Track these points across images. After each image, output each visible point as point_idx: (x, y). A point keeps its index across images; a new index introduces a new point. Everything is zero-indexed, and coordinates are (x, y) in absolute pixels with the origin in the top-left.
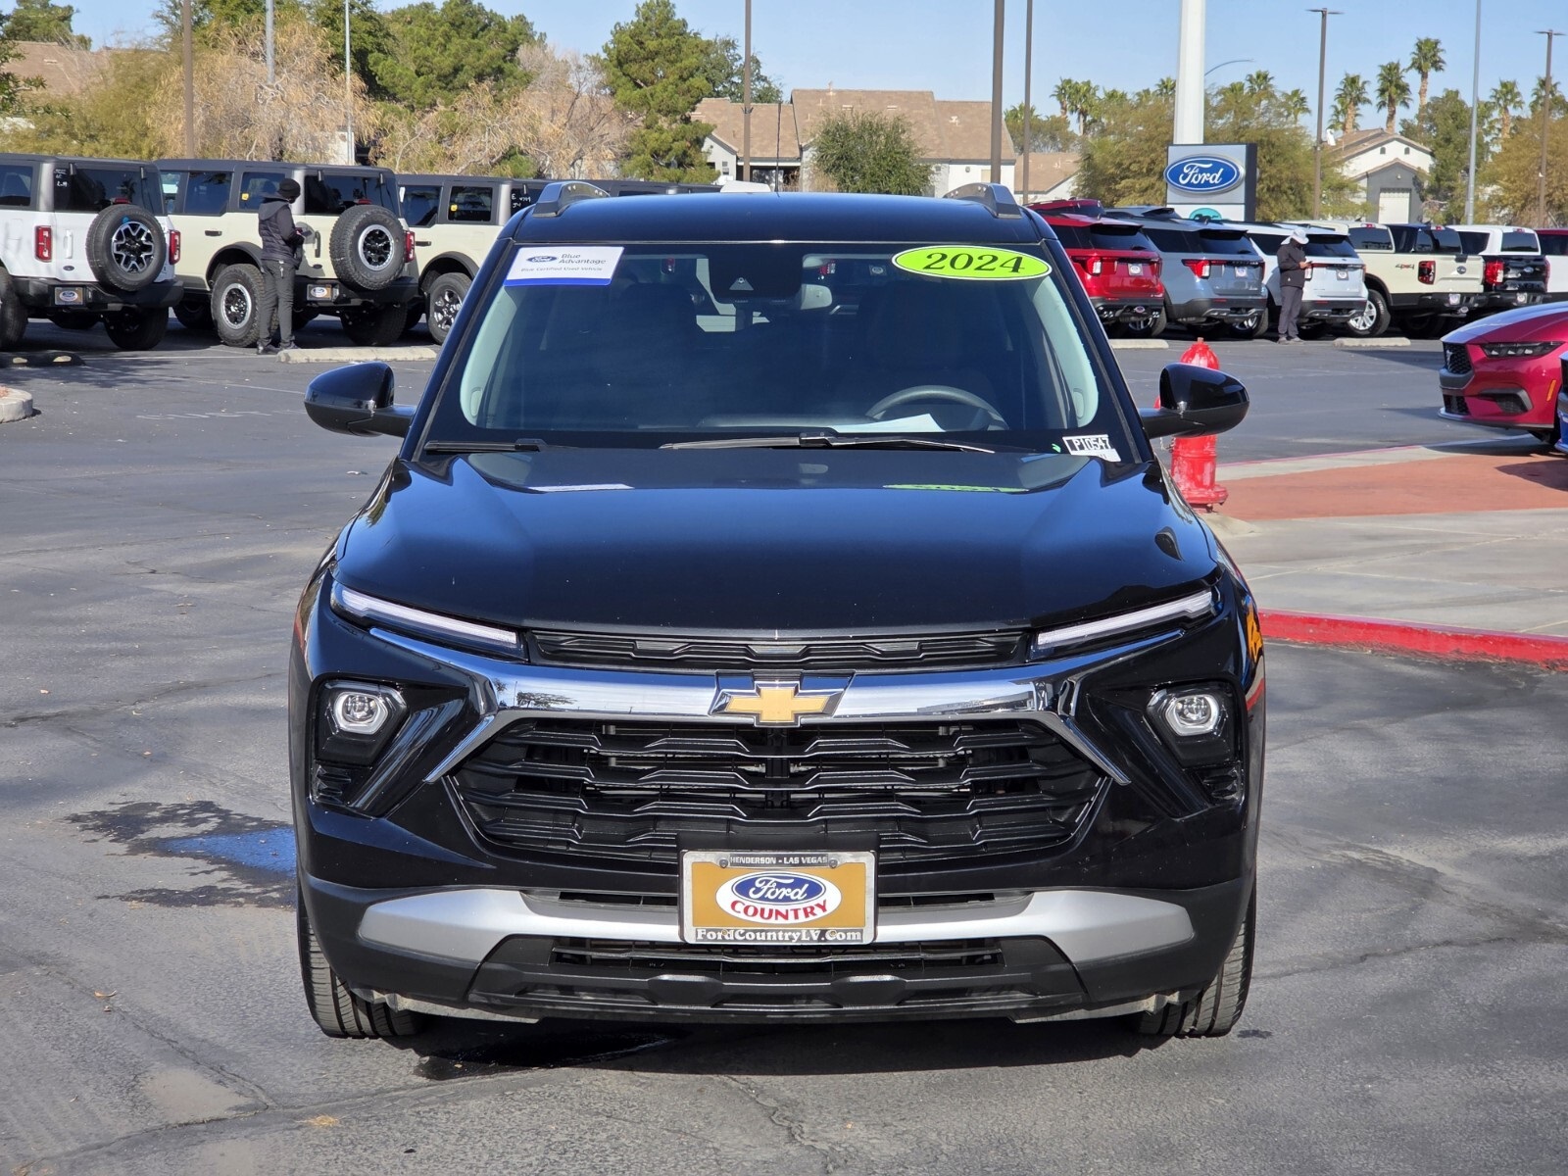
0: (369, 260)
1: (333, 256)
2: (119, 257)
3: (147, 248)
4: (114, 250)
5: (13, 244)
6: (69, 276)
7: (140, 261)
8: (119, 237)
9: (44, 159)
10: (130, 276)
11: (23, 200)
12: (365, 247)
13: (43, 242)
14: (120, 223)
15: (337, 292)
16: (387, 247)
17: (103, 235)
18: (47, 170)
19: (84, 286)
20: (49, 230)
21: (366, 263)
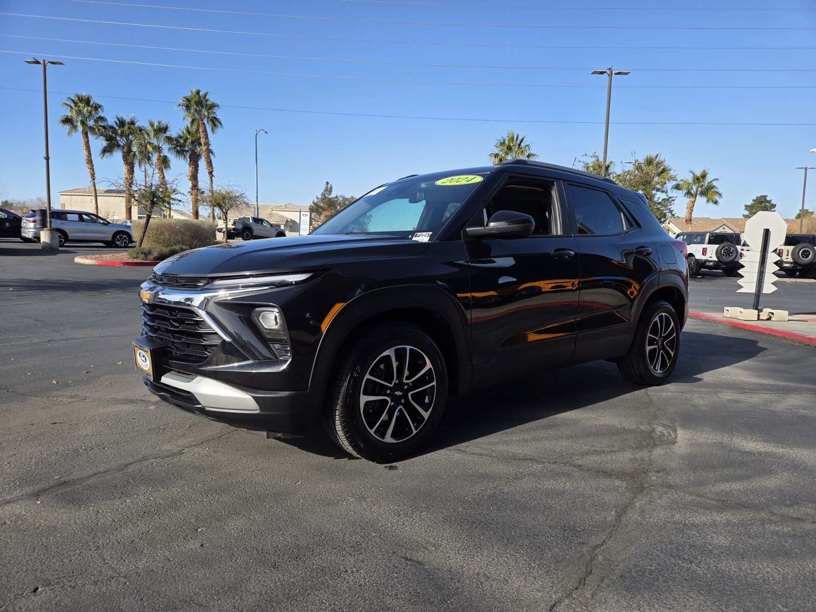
0: (803, 257)
1: (792, 256)
2: (724, 255)
3: (732, 253)
4: (722, 253)
5: (697, 251)
6: (710, 259)
7: (730, 256)
8: (724, 250)
9: (708, 233)
10: (726, 259)
11: (702, 242)
12: (802, 254)
13: (704, 251)
14: (725, 247)
15: (792, 265)
16: (809, 254)
17: (720, 249)
18: (708, 235)
19: (714, 261)
20: (706, 248)
21: (802, 258)
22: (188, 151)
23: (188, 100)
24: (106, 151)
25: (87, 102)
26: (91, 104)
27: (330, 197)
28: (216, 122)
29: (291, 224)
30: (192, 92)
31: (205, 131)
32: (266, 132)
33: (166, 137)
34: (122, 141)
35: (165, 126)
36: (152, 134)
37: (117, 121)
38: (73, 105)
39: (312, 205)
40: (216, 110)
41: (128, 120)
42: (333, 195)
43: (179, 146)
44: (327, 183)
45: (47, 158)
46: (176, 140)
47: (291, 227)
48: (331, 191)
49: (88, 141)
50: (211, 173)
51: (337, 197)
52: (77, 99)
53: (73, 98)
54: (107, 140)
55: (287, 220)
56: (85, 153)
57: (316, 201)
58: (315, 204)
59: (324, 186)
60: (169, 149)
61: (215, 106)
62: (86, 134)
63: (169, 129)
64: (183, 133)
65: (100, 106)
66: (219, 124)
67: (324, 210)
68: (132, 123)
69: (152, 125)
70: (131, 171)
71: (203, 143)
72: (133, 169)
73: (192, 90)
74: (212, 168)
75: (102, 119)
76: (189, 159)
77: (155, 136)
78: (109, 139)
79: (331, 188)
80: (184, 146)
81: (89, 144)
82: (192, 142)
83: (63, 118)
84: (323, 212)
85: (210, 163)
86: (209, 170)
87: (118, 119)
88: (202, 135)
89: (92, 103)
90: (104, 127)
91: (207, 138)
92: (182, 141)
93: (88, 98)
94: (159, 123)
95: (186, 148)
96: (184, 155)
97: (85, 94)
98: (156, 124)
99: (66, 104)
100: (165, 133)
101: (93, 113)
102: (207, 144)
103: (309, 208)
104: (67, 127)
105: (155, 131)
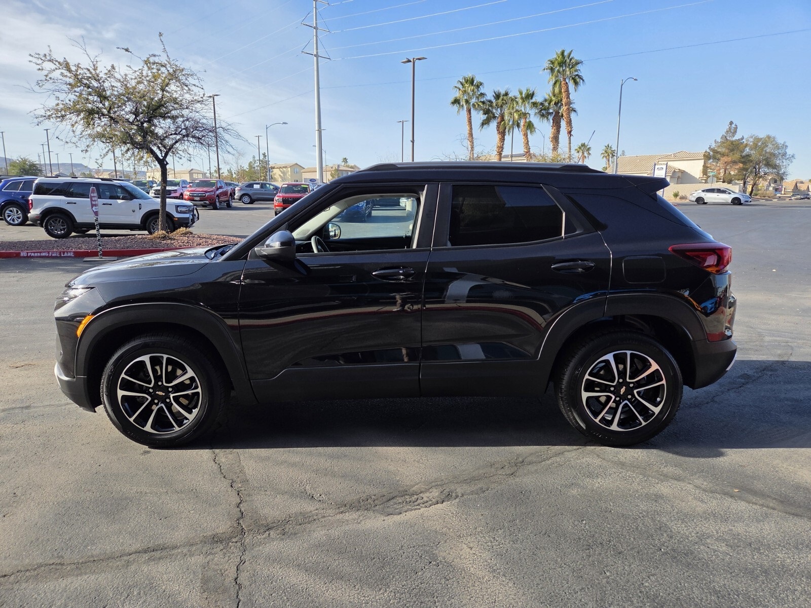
22: (552, 113)
23: (552, 63)
24: (485, 123)
25: (471, 82)
26: (474, 84)
27: (734, 139)
28: (578, 80)
29: (680, 174)
30: (557, 53)
31: (567, 91)
32: (636, 80)
33: (532, 103)
34: (497, 112)
35: (531, 92)
36: (520, 101)
37: (494, 95)
38: (461, 87)
39: (708, 151)
40: (578, 67)
41: (503, 92)
42: (737, 137)
43: (543, 110)
44: (731, 123)
45: (413, 142)
46: (542, 104)
47: (679, 178)
48: (735, 132)
49: (471, 117)
50: (570, 133)
51: (743, 138)
52: (464, 81)
53: (461, 81)
54: (485, 114)
55: (674, 171)
56: (468, 128)
57: (713, 146)
58: (713, 150)
59: (726, 127)
60: (535, 114)
61: (579, 63)
62: (469, 111)
63: (535, 95)
64: (549, 95)
65: (481, 84)
66: (581, 81)
67: (723, 155)
68: (506, 94)
69: (521, 93)
70: (502, 140)
71: (564, 104)
72: (504, 137)
73: (557, 51)
74: (571, 128)
75: (482, 95)
76: (552, 121)
77: (522, 103)
78: (486, 112)
79: (736, 128)
80: (548, 108)
81: (471, 120)
82: (556, 104)
83: (452, 99)
84: (722, 159)
85: (569, 123)
86: (568, 129)
87: (495, 93)
88: (564, 95)
89: (475, 82)
90: (483, 103)
91: (568, 97)
92: (546, 104)
93: (472, 79)
94: (527, 90)
95: (551, 111)
96: (547, 118)
97: (469, 75)
98: (524, 92)
99: (456, 87)
100: (532, 99)
101: (476, 90)
102: (569, 103)
103: (704, 155)
104: (456, 107)
105: (522, 98)
